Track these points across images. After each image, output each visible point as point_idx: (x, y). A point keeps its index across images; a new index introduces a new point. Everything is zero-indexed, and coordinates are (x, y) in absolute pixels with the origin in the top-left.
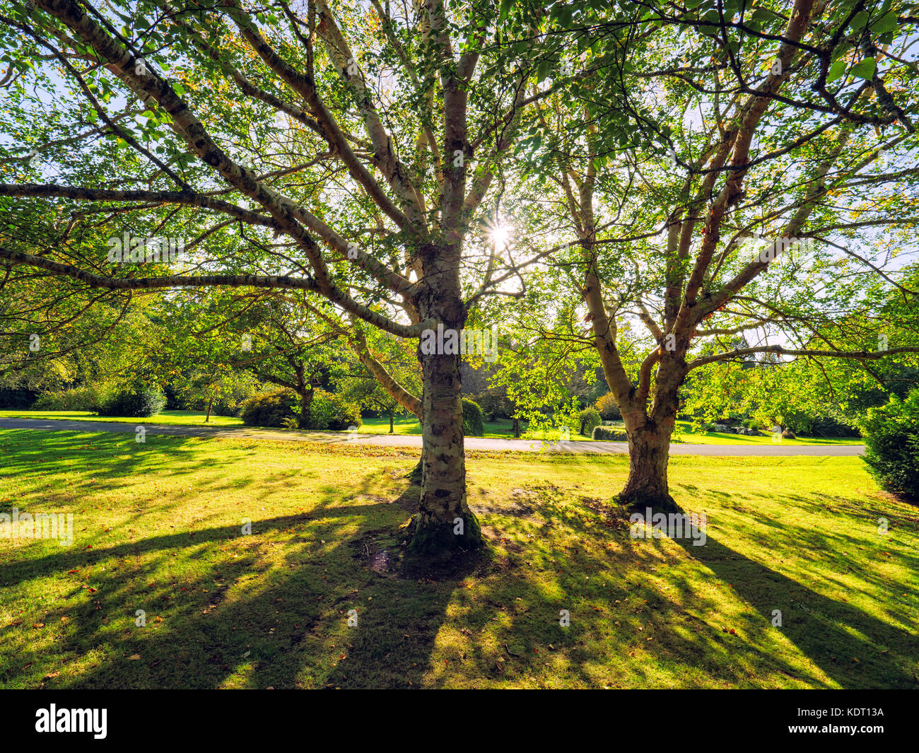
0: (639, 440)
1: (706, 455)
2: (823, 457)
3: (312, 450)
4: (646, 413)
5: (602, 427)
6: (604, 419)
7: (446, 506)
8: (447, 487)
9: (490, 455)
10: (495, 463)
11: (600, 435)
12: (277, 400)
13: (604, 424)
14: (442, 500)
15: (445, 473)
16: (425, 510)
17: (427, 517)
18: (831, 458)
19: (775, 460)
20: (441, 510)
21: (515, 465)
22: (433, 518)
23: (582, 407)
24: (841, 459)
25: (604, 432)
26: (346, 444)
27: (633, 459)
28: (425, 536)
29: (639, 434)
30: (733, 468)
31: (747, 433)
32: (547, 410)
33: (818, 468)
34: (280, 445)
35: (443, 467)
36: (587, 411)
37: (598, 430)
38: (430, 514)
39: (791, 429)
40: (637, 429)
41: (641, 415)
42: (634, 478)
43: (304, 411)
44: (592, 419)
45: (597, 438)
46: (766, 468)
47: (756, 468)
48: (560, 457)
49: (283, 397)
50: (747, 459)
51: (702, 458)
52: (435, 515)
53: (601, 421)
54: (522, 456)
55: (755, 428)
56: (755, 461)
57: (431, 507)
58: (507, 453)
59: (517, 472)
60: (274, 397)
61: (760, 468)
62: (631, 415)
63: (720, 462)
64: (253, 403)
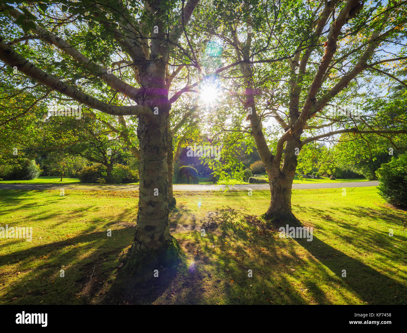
0: (276, 184)
1: (302, 189)
2: (353, 188)
3: (102, 195)
4: (280, 169)
5: (253, 177)
6: (254, 174)
7: (152, 237)
8: (153, 223)
9: (199, 193)
10: (200, 198)
11: (252, 181)
12: (96, 170)
13: (253, 176)
14: (150, 233)
15: (152, 214)
16: (138, 241)
17: (138, 246)
18: (357, 188)
19: (333, 190)
20: (148, 240)
21: (211, 198)
22: (142, 246)
23: (244, 168)
24: (361, 188)
25: (254, 179)
26: (123, 191)
27: (273, 195)
28: (135, 260)
29: (276, 181)
30: (315, 195)
31: (315, 178)
32: (228, 171)
33: (352, 193)
34: (84, 193)
35: (151, 209)
36: (246, 170)
37: (251, 179)
38: (140, 243)
39: (334, 176)
40: (275, 178)
41: (277, 170)
42: (274, 204)
43: (108, 174)
44: (248, 174)
45: (250, 182)
46: (329, 194)
47: (326, 194)
48: (233, 193)
49: (99, 168)
50: (321, 190)
51: (300, 191)
52: (144, 244)
53: (252, 175)
54: (215, 193)
55: (318, 176)
56: (324, 191)
57: (141, 238)
58: (207, 192)
59: (212, 202)
60: (95, 168)
61: (327, 194)
62: (271, 171)
63: (309, 192)
64: (84, 171)
